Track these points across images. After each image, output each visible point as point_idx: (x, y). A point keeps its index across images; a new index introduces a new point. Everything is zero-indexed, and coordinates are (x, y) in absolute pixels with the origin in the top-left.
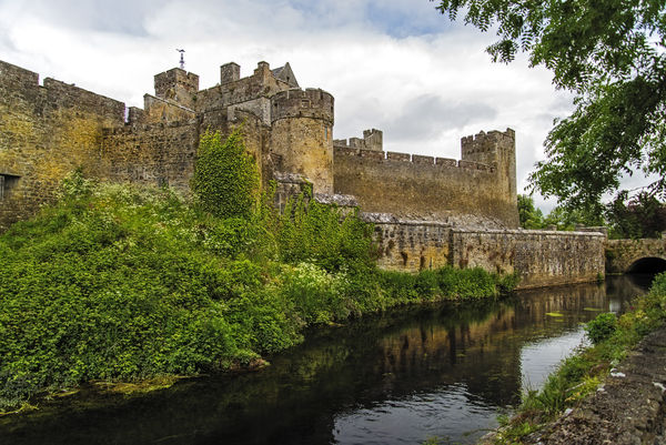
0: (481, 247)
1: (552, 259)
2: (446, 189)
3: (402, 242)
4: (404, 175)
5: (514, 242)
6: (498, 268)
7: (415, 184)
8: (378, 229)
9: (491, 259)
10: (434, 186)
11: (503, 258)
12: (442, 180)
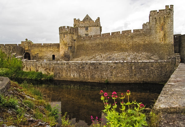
0: (42, 67)
1: (73, 71)
2: (115, 43)
3: (26, 65)
4: (98, 41)
5: (54, 65)
6: (48, 73)
7: (102, 44)
8: (23, 62)
9: (45, 70)
10: (109, 43)
11: (50, 70)
12: (113, 41)
